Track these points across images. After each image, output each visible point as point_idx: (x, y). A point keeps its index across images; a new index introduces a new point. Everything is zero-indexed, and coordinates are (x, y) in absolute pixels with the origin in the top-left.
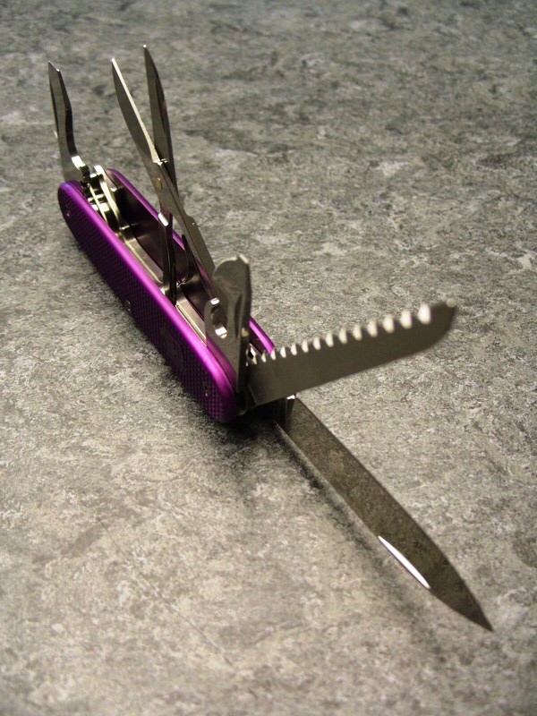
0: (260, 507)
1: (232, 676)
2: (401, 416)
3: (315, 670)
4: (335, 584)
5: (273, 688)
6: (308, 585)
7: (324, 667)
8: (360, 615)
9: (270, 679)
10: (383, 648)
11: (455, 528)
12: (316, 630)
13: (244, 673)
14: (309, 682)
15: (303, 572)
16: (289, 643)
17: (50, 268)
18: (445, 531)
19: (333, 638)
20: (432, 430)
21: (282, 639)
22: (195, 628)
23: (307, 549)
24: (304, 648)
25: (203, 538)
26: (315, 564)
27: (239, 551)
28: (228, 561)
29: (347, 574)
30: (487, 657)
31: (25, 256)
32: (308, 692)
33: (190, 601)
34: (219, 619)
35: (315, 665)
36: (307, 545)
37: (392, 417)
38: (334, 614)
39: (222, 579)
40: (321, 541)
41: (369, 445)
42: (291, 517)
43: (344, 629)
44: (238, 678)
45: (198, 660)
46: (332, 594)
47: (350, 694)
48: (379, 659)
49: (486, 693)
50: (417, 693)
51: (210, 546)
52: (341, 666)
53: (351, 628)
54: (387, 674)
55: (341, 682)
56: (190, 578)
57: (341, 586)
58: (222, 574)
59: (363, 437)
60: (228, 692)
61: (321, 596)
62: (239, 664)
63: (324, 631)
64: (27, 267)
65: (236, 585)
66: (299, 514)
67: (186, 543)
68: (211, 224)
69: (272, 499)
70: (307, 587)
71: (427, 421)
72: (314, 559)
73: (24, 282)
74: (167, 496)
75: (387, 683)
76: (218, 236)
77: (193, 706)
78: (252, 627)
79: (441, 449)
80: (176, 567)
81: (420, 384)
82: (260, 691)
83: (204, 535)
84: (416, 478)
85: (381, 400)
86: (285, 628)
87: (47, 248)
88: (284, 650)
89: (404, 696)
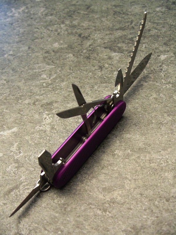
0: (116, 156)
2: (158, 132)
3: (126, 200)
4: (134, 178)
5: (115, 203)
6: (127, 177)
7: (129, 199)
8: (140, 187)
9: (114, 201)
10: (145, 196)
11: (169, 164)
12: (128, 189)
13: (108, 199)
14: (124, 203)
15: (126, 174)
16: (120, 192)
17: (65, 89)
18: (166, 165)
19: (132, 192)
20: (166, 137)
21: (118, 191)
22: (96, 187)
23: (128, 168)
24: (124, 194)
26: (129, 172)
27: (110, 168)
28: (107, 170)
29: (138, 175)
31: (58, 86)
32: (124, 205)
33: (96, 180)
34: (102, 185)
35: (126, 198)
36: (128, 167)
37: (155, 132)
38: (133, 186)
39: (105, 175)
40: (132, 166)
41: (148, 140)
42: (124, 159)
43: (135, 190)
44: (106, 200)
45: (96, 195)
46: (133, 180)
47: (135, 206)
48: (144, 198)
50: (153, 208)
52: (133, 199)
53: (137, 189)
54: (145, 202)
55: (133, 203)
56: (96, 174)
57: (135, 179)
58: (105, 174)
59: (146, 138)
60: (103, 203)
61: (130, 181)
62: (107, 197)
63: (130, 190)
64: (58, 89)
65: (108, 177)
66: (126, 159)
68: (109, 76)
69: (119, 154)
70: (126, 178)
71: (165, 134)
72: (129, 171)
73: (58, 93)
75: (145, 205)
76: (111, 80)
77: (94, 206)
78: (111, 188)
79: (168, 142)
81: (164, 123)
82: (112, 204)
84: (160, 150)
85: (153, 128)
86: (119, 188)
87: (64, 84)
88: (118, 194)
89: (149, 208)
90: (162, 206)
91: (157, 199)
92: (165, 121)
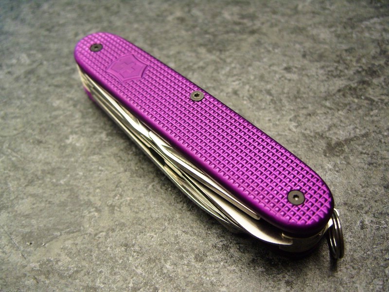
0: (68, 151)
1: (24, 267)
3: (84, 263)
4: (110, 202)
5: (51, 276)
6: (91, 202)
7: (91, 262)
8: (123, 225)
9: (50, 269)
10: (137, 248)
12: (90, 234)
13: (33, 265)
14: (77, 272)
15: (89, 193)
16: (68, 244)
19: (101, 240)
21: (65, 240)
22: (6, 233)
23: (95, 178)
24: (78, 248)
25: (26, 172)
26: (98, 188)
27: (48, 180)
28: (39, 187)
29: (121, 195)
30: (217, 256)
33: (8, 215)
34: (23, 226)
35: (84, 259)
36: (96, 175)
38: (106, 222)
39: (32, 199)
40: (106, 172)
42: (89, 156)
43: (110, 233)
44: (28, 268)
46: (106, 208)
48: (133, 256)
49: (212, 284)
50: (157, 282)
51: (30, 177)
53: (116, 233)
54: (136, 268)
55: (101, 272)
56: (11, 199)
57: (114, 204)
58: (33, 195)
60: (18, 278)
61: (98, 210)
62: (31, 259)
63: (96, 235)
65: (40, 202)
66: (94, 154)
67: (14, 176)
69: (78, 145)
70: (89, 204)
72: (99, 185)
74: (9, 145)
75: (136, 274)
78: (46, 232)
80: (4, 192)
82: (42, 278)
83: (27, 170)
86: (69, 233)
88: (64, 249)
89: (146, 284)
90: (183, 274)
91: (171, 257)
92: (201, 64)
